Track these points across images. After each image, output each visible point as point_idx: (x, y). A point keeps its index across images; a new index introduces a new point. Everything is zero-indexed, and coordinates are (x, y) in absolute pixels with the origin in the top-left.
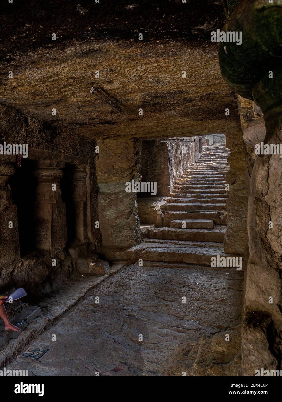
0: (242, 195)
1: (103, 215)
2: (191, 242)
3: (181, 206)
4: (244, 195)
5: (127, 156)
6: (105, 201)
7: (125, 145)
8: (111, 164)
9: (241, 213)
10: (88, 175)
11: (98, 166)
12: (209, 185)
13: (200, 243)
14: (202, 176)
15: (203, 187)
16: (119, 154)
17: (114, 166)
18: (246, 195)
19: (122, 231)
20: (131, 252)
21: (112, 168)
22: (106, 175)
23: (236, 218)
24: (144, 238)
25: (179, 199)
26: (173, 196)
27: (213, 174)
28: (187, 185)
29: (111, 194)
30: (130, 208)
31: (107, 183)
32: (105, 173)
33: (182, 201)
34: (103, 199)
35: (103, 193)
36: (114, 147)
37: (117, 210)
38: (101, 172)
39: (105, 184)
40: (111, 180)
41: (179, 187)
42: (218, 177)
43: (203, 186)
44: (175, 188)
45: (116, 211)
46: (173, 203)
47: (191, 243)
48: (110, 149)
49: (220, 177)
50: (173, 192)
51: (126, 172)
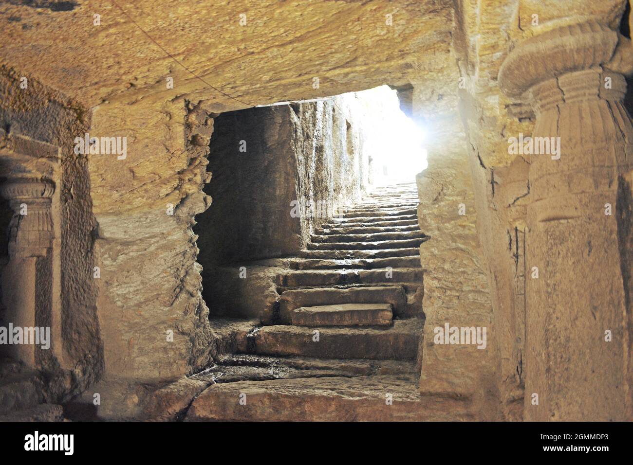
0: (461, 231)
1: (107, 297)
2: (337, 361)
3: (320, 275)
4: (467, 232)
5: (167, 144)
6: (114, 260)
7: (160, 117)
8: (127, 165)
9: (461, 279)
10: (58, 190)
11: (95, 172)
12: (384, 233)
13: (358, 365)
14: (372, 218)
15: (371, 237)
16: (146, 140)
17: (135, 170)
18: (474, 231)
19: (155, 338)
20: (167, 394)
21: (130, 175)
22: (116, 195)
23: (448, 292)
24: (219, 353)
25: (319, 261)
26: (307, 256)
27: (394, 215)
28: (340, 233)
29: (126, 244)
30: (177, 277)
31: (118, 214)
32: (112, 188)
33: (324, 264)
34: (107, 256)
35: (107, 241)
36: (135, 122)
37: (142, 283)
38: (103, 186)
39: (115, 218)
40: (129, 207)
41: (322, 238)
42: (402, 218)
43: (372, 234)
44: (313, 240)
45: (141, 287)
46: (304, 269)
47: (335, 364)
48: (125, 127)
49: (407, 218)
50: (309, 248)
51: (164, 186)
